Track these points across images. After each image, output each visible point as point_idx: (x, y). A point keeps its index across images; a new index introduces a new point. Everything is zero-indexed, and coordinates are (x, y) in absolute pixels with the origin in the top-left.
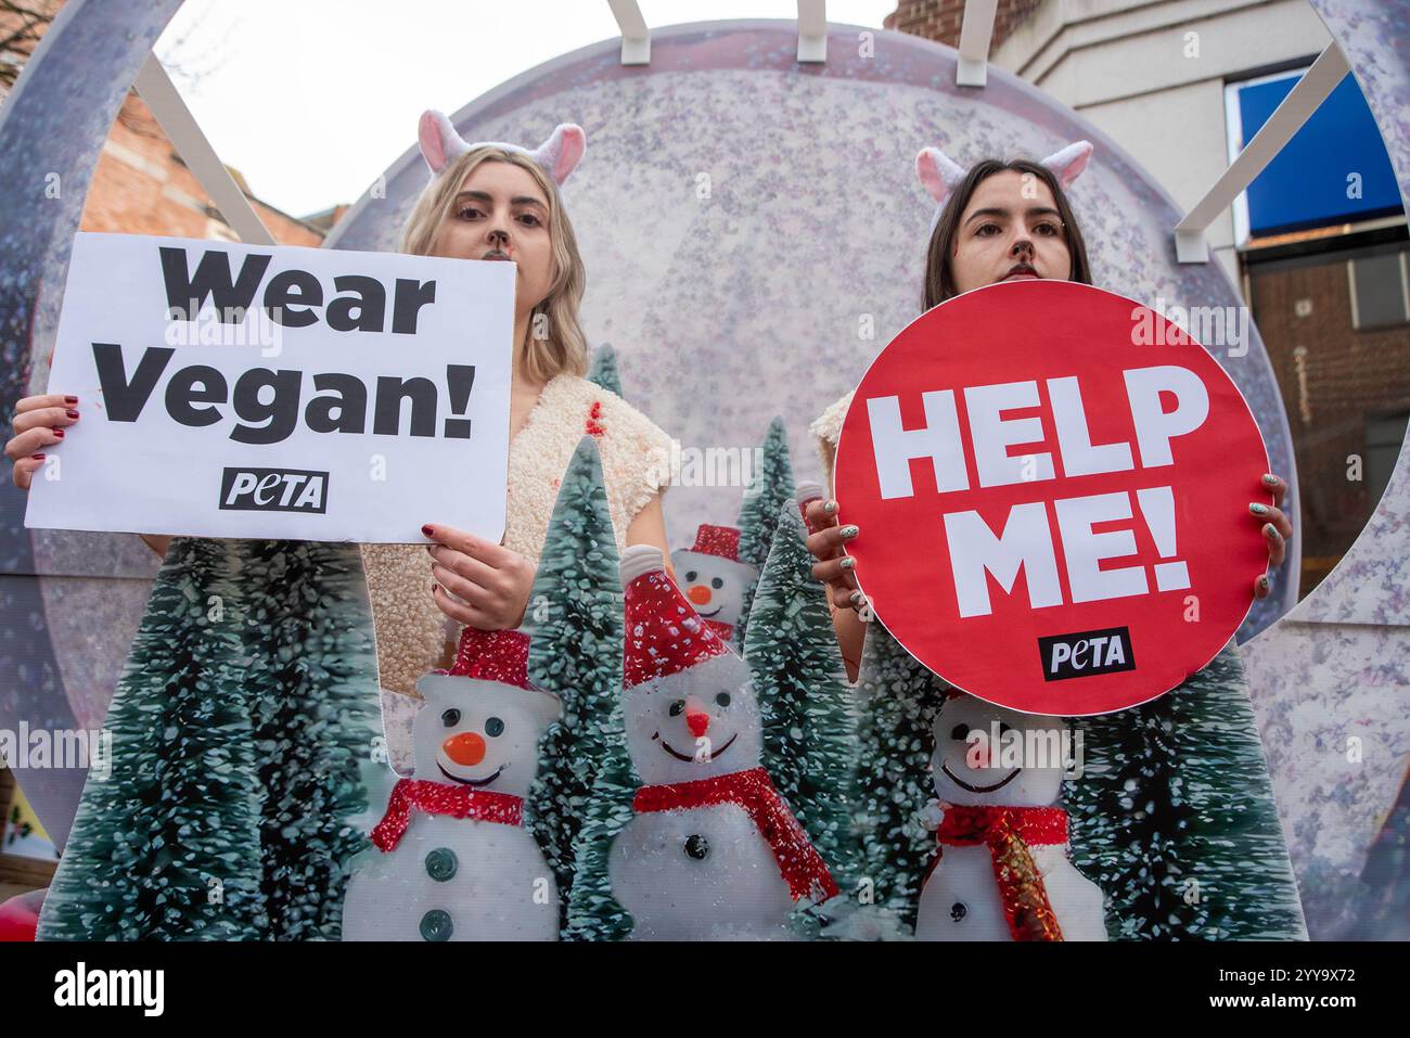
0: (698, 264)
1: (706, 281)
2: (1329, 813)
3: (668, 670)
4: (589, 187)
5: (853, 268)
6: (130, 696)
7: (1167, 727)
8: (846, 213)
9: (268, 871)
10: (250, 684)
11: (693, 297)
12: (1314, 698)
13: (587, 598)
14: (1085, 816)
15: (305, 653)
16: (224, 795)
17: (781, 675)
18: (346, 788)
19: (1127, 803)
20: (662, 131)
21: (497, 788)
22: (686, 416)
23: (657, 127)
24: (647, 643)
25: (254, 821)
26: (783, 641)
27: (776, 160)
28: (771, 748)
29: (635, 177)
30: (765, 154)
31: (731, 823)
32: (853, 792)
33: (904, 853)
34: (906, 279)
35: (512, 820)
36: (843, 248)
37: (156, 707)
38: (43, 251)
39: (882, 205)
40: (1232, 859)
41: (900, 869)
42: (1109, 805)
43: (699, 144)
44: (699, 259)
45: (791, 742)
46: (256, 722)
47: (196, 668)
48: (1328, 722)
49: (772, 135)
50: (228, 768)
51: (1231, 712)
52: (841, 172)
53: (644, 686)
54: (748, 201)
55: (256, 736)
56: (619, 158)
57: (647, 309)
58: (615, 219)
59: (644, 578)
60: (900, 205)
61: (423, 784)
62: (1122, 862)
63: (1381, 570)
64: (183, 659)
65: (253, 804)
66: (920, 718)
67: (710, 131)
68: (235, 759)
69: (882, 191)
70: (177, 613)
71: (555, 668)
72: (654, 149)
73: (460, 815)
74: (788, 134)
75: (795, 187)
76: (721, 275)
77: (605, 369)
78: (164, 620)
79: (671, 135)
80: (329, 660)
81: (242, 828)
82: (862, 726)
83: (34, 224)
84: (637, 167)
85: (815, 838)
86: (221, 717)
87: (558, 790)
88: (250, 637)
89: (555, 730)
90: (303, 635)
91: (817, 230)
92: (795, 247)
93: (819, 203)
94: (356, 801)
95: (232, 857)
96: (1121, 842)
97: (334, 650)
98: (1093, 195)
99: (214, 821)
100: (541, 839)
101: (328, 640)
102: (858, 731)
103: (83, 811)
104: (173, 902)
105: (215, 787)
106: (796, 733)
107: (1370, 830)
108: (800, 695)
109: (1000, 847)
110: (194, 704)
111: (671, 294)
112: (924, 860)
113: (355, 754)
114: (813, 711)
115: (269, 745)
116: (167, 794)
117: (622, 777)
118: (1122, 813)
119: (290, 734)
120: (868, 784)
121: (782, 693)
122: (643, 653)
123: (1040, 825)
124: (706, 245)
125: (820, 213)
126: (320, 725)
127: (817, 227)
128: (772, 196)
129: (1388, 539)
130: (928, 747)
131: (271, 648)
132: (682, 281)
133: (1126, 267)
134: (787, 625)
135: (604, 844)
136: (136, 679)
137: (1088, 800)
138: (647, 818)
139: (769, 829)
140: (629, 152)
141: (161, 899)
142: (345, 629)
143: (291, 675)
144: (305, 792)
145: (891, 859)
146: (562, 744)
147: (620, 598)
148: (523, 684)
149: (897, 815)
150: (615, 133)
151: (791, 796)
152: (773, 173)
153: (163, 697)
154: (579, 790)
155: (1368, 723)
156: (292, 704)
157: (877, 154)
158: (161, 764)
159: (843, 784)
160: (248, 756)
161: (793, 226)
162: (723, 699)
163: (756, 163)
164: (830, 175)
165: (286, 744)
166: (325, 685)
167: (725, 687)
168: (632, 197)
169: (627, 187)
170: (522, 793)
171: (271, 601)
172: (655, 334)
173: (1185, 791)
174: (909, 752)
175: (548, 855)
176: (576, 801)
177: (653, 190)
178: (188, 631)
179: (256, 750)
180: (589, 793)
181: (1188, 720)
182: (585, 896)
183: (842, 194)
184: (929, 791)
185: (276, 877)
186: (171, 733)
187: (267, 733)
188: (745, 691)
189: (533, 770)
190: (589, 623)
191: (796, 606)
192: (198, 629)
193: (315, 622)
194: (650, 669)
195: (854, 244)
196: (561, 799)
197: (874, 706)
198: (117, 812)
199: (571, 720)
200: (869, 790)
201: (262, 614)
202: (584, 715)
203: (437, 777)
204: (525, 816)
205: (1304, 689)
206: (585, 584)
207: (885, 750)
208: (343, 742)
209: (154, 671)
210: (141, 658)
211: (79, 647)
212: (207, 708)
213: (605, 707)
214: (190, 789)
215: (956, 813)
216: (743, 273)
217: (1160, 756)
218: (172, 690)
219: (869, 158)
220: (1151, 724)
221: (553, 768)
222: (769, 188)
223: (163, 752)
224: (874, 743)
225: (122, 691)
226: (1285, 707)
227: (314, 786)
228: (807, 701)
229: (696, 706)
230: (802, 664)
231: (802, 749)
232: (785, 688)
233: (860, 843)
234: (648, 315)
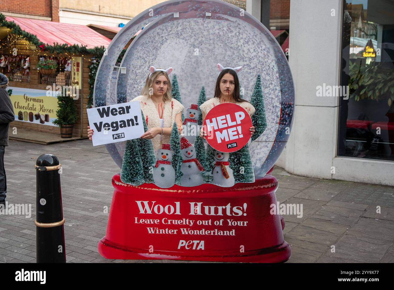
2: (258, 161)
3: (186, 148)
6: (126, 152)
7: (240, 153)
9: (144, 170)
10: (139, 151)
12: (258, 149)
13: (176, 140)
15: (145, 147)
16: (138, 163)
17: (198, 148)
18: (152, 161)
21: (168, 161)
24: (183, 145)
25: (142, 165)
26: (198, 144)
28: (197, 156)
31: (193, 164)
32: (206, 160)
33: (212, 166)
35: (170, 164)
37: (129, 153)
41: (211, 168)
45: (199, 155)
46: (141, 155)
47: (133, 149)
48: (259, 152)
50: (138, 160)
53: (183, 150)
55: (141, 156)
59: (182, 138)
61: (160, 161)
63: (266, 135)
64: (131, 148)
65: (141, 163)
66: (213, 152)
68: (139, 159)
70: (130, 143)
71: (173, 148)
73: (164, 164)
78: (128, 144)
80: (148, 148)
81: (141, 166)
82: (207, 153)
83: (104, 94)
85: (202, 165)
86: (137, 154)
87: (174, 161)
88: (139, 145)
89: (174, 155)
90: (145, 145)
94: (153, 163)
95: (140, 169)
97: (148, 147)
99: (137, 165)
100: (173, 166)
101: (148, 146)
102: (207, 154)
103: (123, 165)
105: (137, 162)
106: (200, 154)
108: (200, 150)
109: (222, 166)
110: (133, 153)
112: (214, 167)
113: (152, 158)
114: (202, 152)
115: (142, 157)
116: (132, 163)
117: (181, 159)
119: (144, 156)
120: (208, 160)
121: (198, 150)
122: (183, 146)
123: (226, 163)
126: (148, 155)
129: (267, 131)
130: (214, 156)
131: (141, 147)
134: (198, 143)
135: (180, 166)
136: (126, 150)
138: (184, 164)
139: (197, 164)
142: (149, 144)
143: (144, 150)
144: (147, 162)
145: (210, 167)
146: (174, 156)
147: (180, 140)
148: (170, 150)
149: (211, 163)
151: (199, 161)
153: (130, 152)
154: (177, 161)
155: (263, 152)
156: (144, 153)
158: (131, 160)
159: (205, 160)
160: (140, 158)
162: (192, 151)
165: (144, 157)
166: (148, 150)
167: (192, 150)
170: (171, 161)
171: (140, 141)
174: (212, 156)
175: (174, 168)
176: (176, 162)
178: (131, 145)
179: (141, 158)
180: (178, 161)
182: (178, 172)
184: (214, 160)
186: (131, 156)
187: (142, 156)
188: (194, 150)
189: (172, 159)
190: (177, 143)
191: (200, 141)
192: (133, 145)
193: (146, 144)
194: (184, 148)
196: (175, 162)
197: (208, 151)
198: (127, 165)
199: (175, 153)
201: (140, 143)
202: (177, 153)
203: (161, 160)
204: (171, 164)
205: (256, 148)
206: (176, 139)
207: (209, 156)
208: (151, 157)
209: (128, 149)
210: (126, 148)
212: (135, 153)
213: (179, 152)
214: (134, 162)
215: (217, 162)
217: (239, 156)
218: (131, 152)
220: (238, 153)
221: (174, 159)
223: (131, 158)
224: (208, 155)
226: (254, 150)
227: (148, 161)
228: (201, 151)
229: (189, 152)
230: (200, 147)
231: (201, 156)
232: (199, 150)
233: (207, 166)
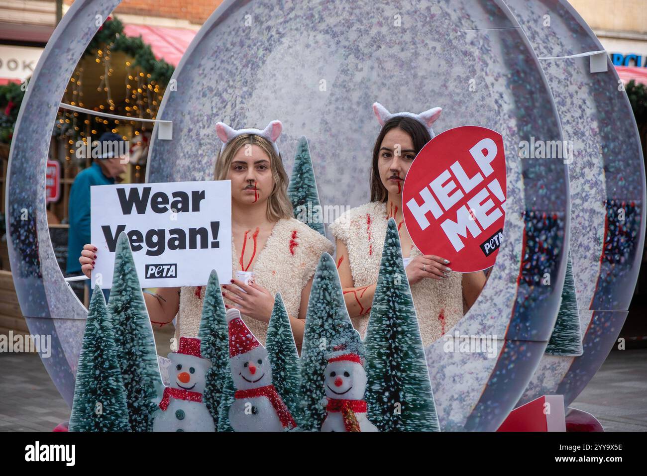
0: (345, 90)
1: (349, 100)
2: (455, 404)
3: (243, 352)
4: (290, 47)
5: (420, 87)
6: (84, 360)
7: (399, 374)
8: (416, 54)
9: (131, 416)
10: (118, 356)
11: (343, 109)
12: (454, 364)
13: (217, 327)
14: (372, 404)
15: (134, 346)
16: (115, 392)
17: (277, 354)
18: (150, 390)
19: (385, 400)
20: (323, 10)
21: (194, 390)
22: (342, 174)
23: (320, 7)
24: (236, 343)
25: (125, 400)
26: (277, 342)
27: (380, 24)
28: (275, 378)
29: (311, 41)
30: (375, 21)
31: (264, 402)
32: (300, 393)
33: (316, 414)
34: (446, 93)
35: (199, 401)
36: (415, 76)
37: (92, 364)
38: (35, 199)
39: (434, 48)
40: (419, 420)
41: (315, 419)
42: (380, 400)
43: (341, 18)
44: (344, 87)
45: (281, 376)
46: (122, 369)
47: (102, 351)
48: (458, 373)
49: (378, 9)
50: (115, 383)
51: (420, 369)
52: (413, 29)
53: (236, 357)
54: (366, 51)
55: (122, 373)
56: (303, 28)
57: (321, 116)
58: (303, 66)
59: (234, 320)
60: (443, 48)
61: (172, 389)
62: (384, 419)
63: (479, 318)
64: (98, 348)
65: (124, 394)
66: (320, 369)
67: (347, 9)
68: (117, 381)
69: (434, 40)
70: (94, 332)
71: (209, 351)
72: (319, 22)
73: (184, 399)
74: (386, 7)
75: (390, 40)
76: (356, 96)
77: (303, 151)
78: (90, 335)
79: (328, 12)
80: (141, 348)
81: (121, 403)
82: (303, 371)
83: (31, 188)
84: (312, 34)
85: (289, 408)
86: (112, 367)
87: (212, 391)
88: (117, 340)
89: (210, 372)
90: (132, 340)
91: (401, 66)
92: (391, 77)
93: (402, 50)
94: (153, 394)
95: (120, 412)
96: (384, 413)
97: (142, 345)
98: (547, 33)
99: (113, 401)
100: (208, 407)
101: (140, 341)
102: (301, 373)
103: (75, 397)
104: (105, 426)
105: (112, 389)
106: (282, 374)
107: (469, 411)
108: (283, 361)
109: (346, 413)
110: (103, 363)
111: (332, 107)
112: (322, 416)
113: (152, 379)
114: (287, 366)
115: (126, 376)
116: (99, 392)
117: (231, 387)
118: (384, 403)
119: (132, 373)
120: (305, 391)
121: (278, 360)
122: (235, 346)
123: (358, 406)
124: (347, 78)
125: (403, 56)
126: (141, 370)
127: (401, 64)
128: (379, 47)
129: (483, 306)
130: (323, 379)
131: (124, 344)
132: (337, 100)
133: (562, 77)
134: (278, 337)
135: (227, 409)
136: (85, 354)
137: (373, 398)
138: (239, 401)
139: (275, 405)
140: (307, 25)
141: (101, 425)
142: (145, 338)
143: (130, 353)
144: (138, 391)
145: (312, 415)
146: (212, 376)
147: (227, 327)
148: (200, 356)
149: (314, 401)
150: (300, 13)
151: (281, 394)
152: (379, 33)
153: (94, 360)
154: (218, 391)
155: (472, 373)
156: (132, 363)
157: (432, 16)
158: (96, 382)
159: (297, 391)
160: (121, 380)
161: (389, 65)
162: (260, 362)
163: (370, 27)
164: (408, 31)
165: (131, 376)
166: (141, 356)
167: (261, 358)
168: (311, 52)
169: (308, 46)
170: (202, 392)
171: (122, 328)
172: (326, 131)
173: (404, 395)
174: (317, 381)
175: (211, 412)
176: (218, 395)
177: (320, 47)
178: (98, 339)
179: (123, 378)
180: (221, 392)
181: (406, 372)
182: (222, 425)
183: (414, 44)
184: (323, 394)
185: (133, 418)
186: (98, 372)
187: (125, 372)
188: (266, 359)
189: (205, 385)
190: (218, 335)
191: (281, 330)
192: (101, 338)
193: (136, 335)
194: (238, 351)
195: (420, 74)
196: (213, 394)
197: (306, 365)
198: (85, 397)
199: (215, 368)
200: (305, 393)
201: (119, 333)
202: (219, 367)
203: (177, 387)
204: (203, 399)
205: (450, 361)
206: (216, 322)
207: (310, 380)
208: (148, 375)
209: (90, 352)
210: (85, 347)
211: (68, 342)
212: (107, 365)
213: (225, 364)
214: (105, 390)
215: (332, 401)
216: (366, 94)
217: (396, 383)
218: (96, 358)
219: (428, 19)
220: (394, 373)
221: (210, 384)
222: (377, 42)
223: (96, 378)
224: (306, 377)
225: (82, 358)
226: (443, 367)
227: (141, 389)
228: (286, 363)
229: (253, 364)
230: (284, 350)
231: (284, 379)
232: (279, 358)
233: (302, 410)
234: (322, 120)
